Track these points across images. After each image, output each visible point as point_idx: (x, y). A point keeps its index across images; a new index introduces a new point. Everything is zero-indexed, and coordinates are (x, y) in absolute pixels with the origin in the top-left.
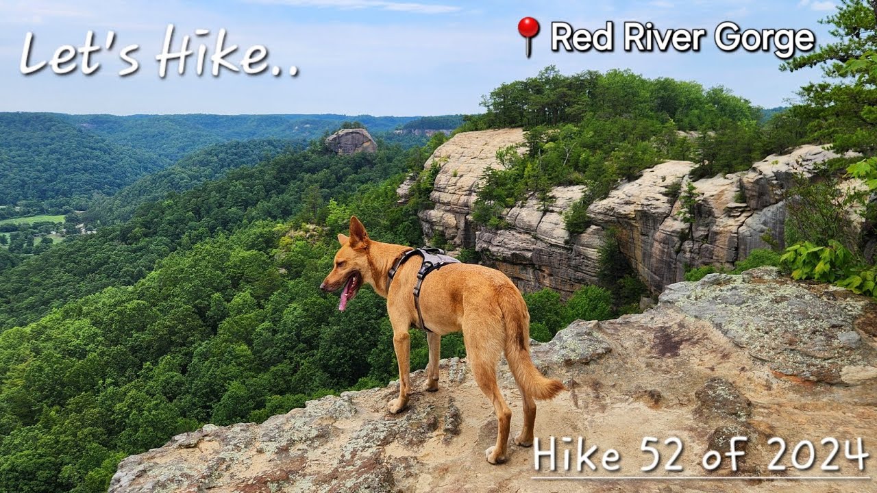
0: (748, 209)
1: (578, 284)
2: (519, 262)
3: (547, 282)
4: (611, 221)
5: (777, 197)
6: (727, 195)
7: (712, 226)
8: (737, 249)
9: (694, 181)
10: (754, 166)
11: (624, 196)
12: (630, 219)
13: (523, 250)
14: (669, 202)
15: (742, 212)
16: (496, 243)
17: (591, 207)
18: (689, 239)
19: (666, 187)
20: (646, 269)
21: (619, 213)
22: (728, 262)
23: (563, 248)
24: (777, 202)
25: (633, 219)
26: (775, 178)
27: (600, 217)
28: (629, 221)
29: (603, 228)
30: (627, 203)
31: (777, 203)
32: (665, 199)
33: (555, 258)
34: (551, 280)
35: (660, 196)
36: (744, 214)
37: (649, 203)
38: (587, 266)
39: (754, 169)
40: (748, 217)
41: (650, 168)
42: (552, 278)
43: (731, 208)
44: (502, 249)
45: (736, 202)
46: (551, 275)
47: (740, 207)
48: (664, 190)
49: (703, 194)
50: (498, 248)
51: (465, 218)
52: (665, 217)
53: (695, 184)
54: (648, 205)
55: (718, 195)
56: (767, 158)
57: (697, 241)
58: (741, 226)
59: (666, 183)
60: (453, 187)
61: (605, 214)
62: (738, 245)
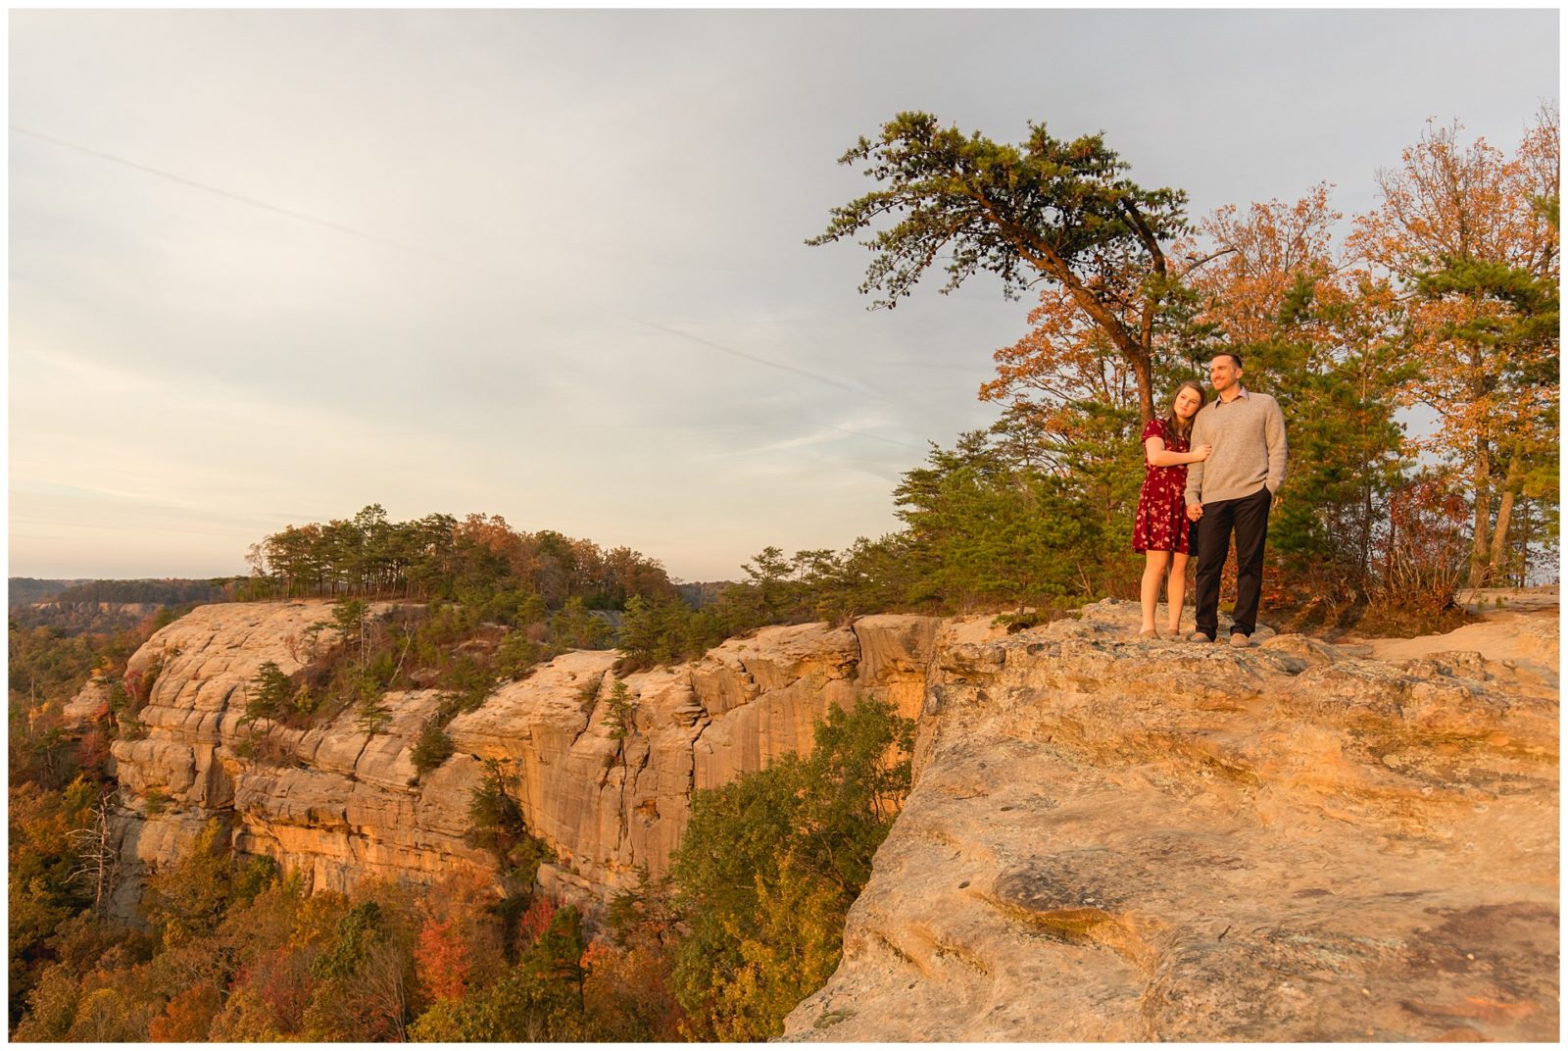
0: (704, 714)
1: (430, 853)
2: (320, 824)
3: (371, 854)
4: (488, 744)
5: (747, 695)
6: (673, 696)
7: (655, 742)
8: (692, 774)
9: (621, 678)
10: (708, 654)
11: (510, 704)
12: (522, 738)
13: (329, 801)
14: (582, 710)
15: (696, 719)
17: (454, 723)
18: (618, 764)
19: (578, 688)
20: (549, 818)
21: (504, 731)
22: (680, 793)
23: (405, 792)
25: (528, 738)
26: (741, 668)
27: (471, 738)
28: (520, 741)
29: (474, 755)
30: (518, 714)
31: (748, 703)
32: (577, 705)
34: (379, 851)
35: (569, 701)
36: (699, 723)
37: (554, 712)
38: (446, 820)
39: (709, 659)
40: (705, 726)
41: (546, 661)
42: (382, 846)
43: (680, 714)
44: (288, 801)
45: (686, 704)
46: (379, 842)
47: (694, 712)
48: (576, 692)
49: (639, 695)
51: (213, 753)
52: (579, 733)
53: (624, 681)
54: (552, 715)
55: (660, 695)
56: (726, 643)
57: (632, 767)
58: (697, 739)
59: (576, 682)
61: (481, 733)
62: (694, 766)
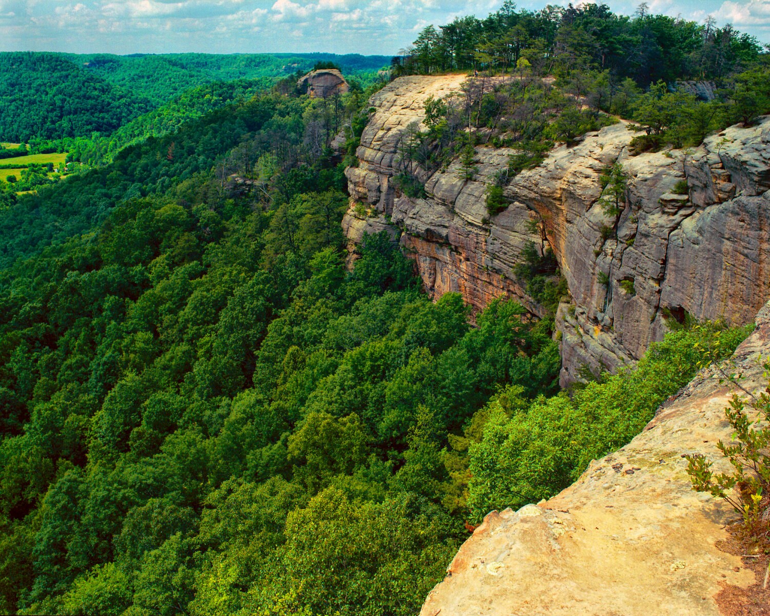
0: (689, 204)
1: (496, 275)
2: (434, 240)
3: (463, 266)
4: (534, 199)
5: (721, 195)
6: (664, 181)
7: (641, 224)
8: (665, 262)
9: (633, 155)
10: (707, 140)
11: (552, 167)
12: (555, 199)
13: (439, 226)
14: (600, 181)
15: (680, 208)
16: (411, 215)
17: (518, 177)
18: (612, 238)
19: (601, 160)
21: (543, 190)
22: (653, 279)
23: (480, 228)
24: (721, 201)
25: (560, 200)
26: (720, 165)
27: (526, 192)
28: (554, 202)
29: (528, 206)
30: (554, 177)
31: (721, 203)
32: (596, 176)
33: (472, 239)
34: (467, 265)
36: (682, 212)
37: (576, 180)
38: (505, 254)
40: (687, 216)
42: (468, 263)
43: (666, 201)
44: (416, 222)
45: (674, 192)
46: (467, 259)
47: (678, 201)
49: (636, 176)
50: (413, 221)
51: (388, 181)
52: (594, 202)
54: (575, 183)
55: (652, 179)
56: (726, 131)
57: (621, 242)
58: (675, 228)
59: (602, 154)
60: (379, 143)
61: (530, 189)
62: (666, 257)
